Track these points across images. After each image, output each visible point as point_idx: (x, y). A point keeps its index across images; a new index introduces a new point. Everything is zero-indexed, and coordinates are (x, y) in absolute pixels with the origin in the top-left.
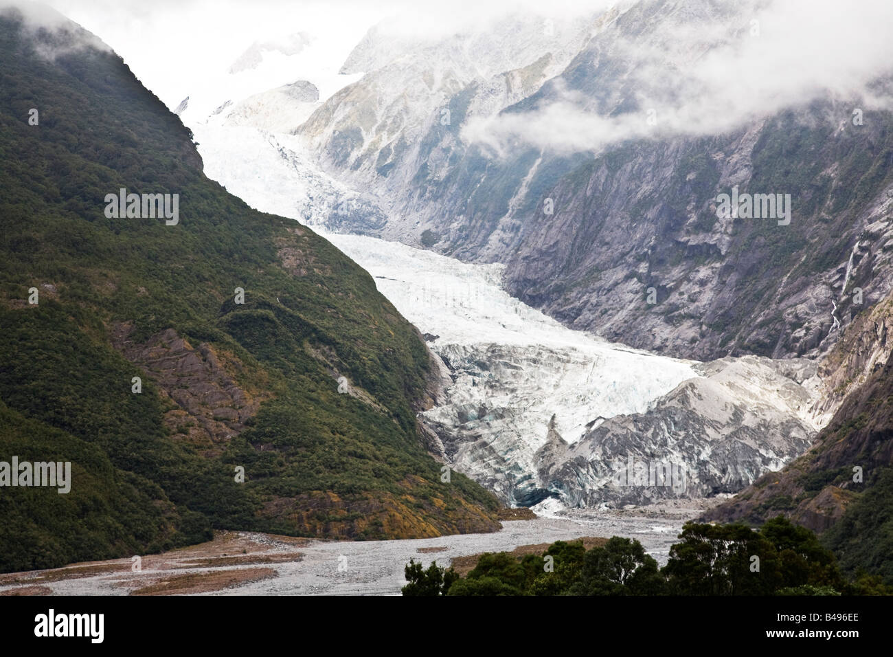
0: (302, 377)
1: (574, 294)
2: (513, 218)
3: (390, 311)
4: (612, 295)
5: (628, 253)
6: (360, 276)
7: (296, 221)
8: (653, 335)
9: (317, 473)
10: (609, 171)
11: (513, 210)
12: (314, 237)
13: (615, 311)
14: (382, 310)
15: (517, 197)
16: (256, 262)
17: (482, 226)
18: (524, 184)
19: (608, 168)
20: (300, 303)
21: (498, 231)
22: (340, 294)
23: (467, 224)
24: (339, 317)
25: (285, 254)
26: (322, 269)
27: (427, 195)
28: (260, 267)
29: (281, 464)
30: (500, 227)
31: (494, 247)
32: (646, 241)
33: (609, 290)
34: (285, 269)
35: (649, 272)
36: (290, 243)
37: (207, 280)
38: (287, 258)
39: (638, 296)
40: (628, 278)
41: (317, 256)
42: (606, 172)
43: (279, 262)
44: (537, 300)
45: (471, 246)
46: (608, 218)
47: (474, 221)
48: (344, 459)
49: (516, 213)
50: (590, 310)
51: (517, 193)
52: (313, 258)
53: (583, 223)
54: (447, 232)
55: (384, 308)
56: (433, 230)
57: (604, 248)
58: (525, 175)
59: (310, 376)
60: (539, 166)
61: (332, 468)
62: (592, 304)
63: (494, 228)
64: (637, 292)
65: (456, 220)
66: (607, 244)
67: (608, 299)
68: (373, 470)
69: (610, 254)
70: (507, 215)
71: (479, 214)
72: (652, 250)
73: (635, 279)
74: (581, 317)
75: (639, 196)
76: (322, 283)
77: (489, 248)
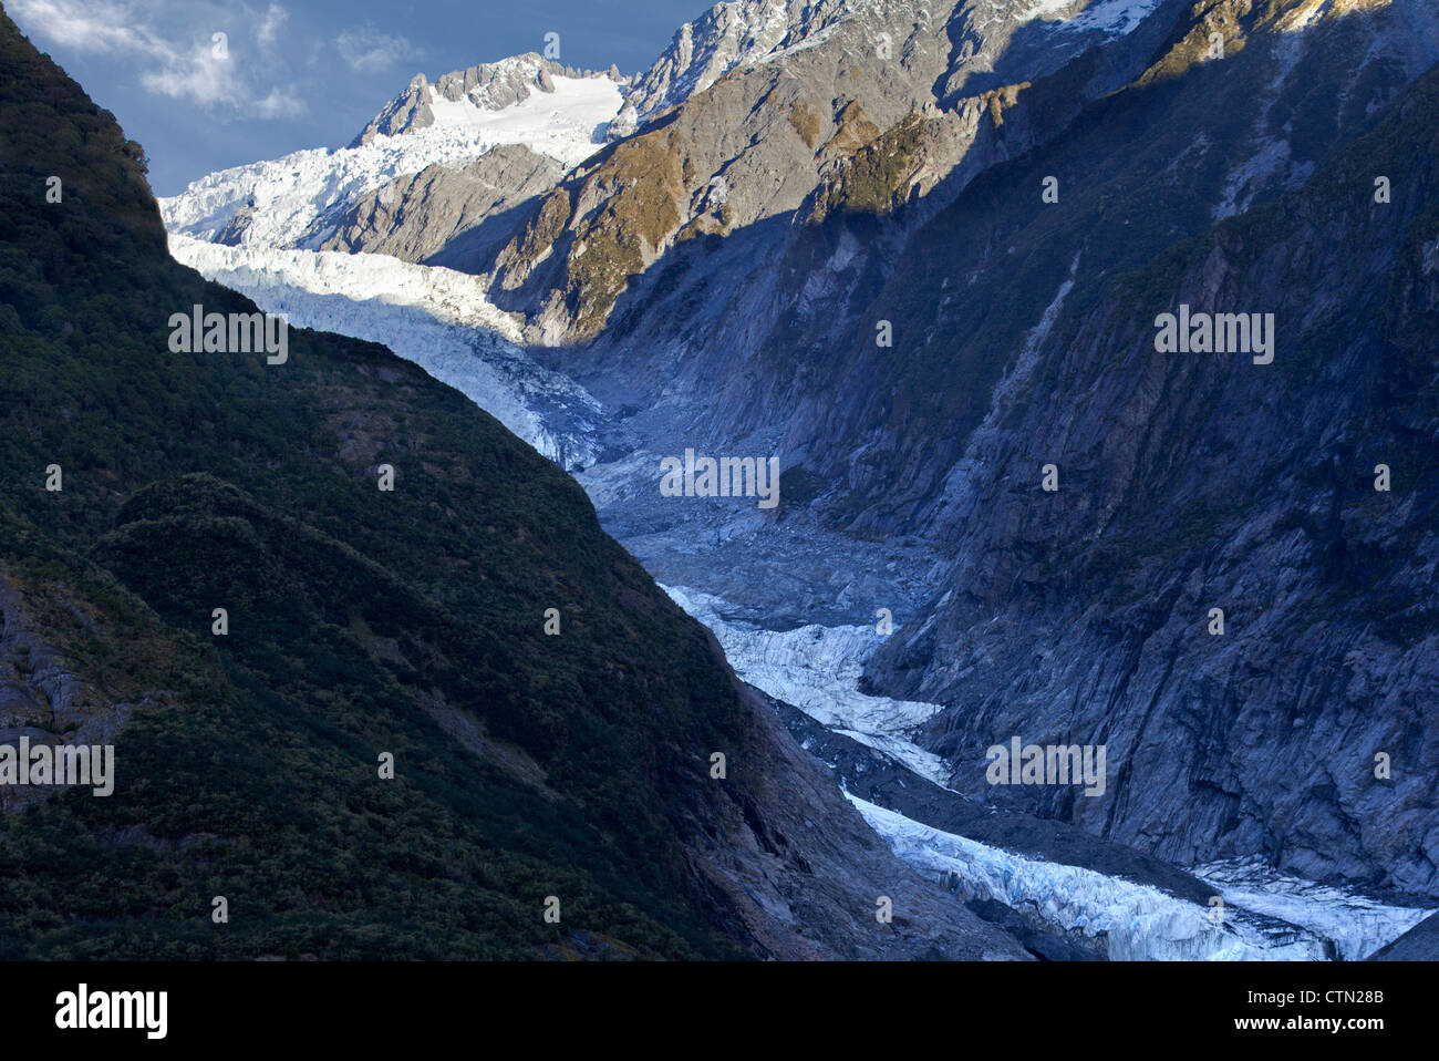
0: (322, 694)
1: (1144, 574)
2: (1003, 428)
3: (636, 582)
4: (1240, 574)
5: (1281, 468)
6: (550, 487)
7: (384, 348)
8: (1348, 668)
9: (277, 910)
10: (1231, 263)
11: (1003, 408)
12: (428, 386)
13: (1248, 615)
14: (611, 577)
15: (1014, 376)
16: (262, 442)
17: (928, 450)
18: (1031, 343)
19: (1229, 256)
20: (368, 538)
21: (968, 462)
22: (491, 530)
23: (893, 445)
24: (477, 580)
25: (345, 426)
26: (445, 464)
27: (797, 383)
28: (273, 455)
29: (170, 881)
30: (971, 450)
31: (957, 499)
32: (1327, 434)
33: (1234, 563)
34: (341, 462)
35: (1336, 509)
36: (362, 400)
37: (103, 465)
38: (351, 437)
39: (1309, 574)
40: (1281, 529)
41: (432, 431)
42: (1223, 266)
43: (330, 446)
44: (1051, 595)
45: (900, 499)
46: (1231, 383)
47: (908, 439)
48: (371, 874)
49: (1011, 416)
50: (1184, 614)
51: (1012, 367)
52: (422, 439)
53: (1165, 395)
54: (842, 470)
55: (617, 574)
56: (810, 467)
57: (1222, 459)
58: (1036, 324)
59: (347, 694)
60: (1066, 299)
61: (329, 896)
62: (1190, 598)
63: (957, 454)
64: (1304, 566)
65: (865, 440)
66: (1229, 445)
67: (1231, 585)
68: (462, 909)
69: (1235, 472)
70: (988, 419)
71: (920, 422)
72: (1343, 454)
73: (1301, 532)
74: (1162, 631)
75: (1307, 323)
76: (444, 501)
77: (944, 503)
